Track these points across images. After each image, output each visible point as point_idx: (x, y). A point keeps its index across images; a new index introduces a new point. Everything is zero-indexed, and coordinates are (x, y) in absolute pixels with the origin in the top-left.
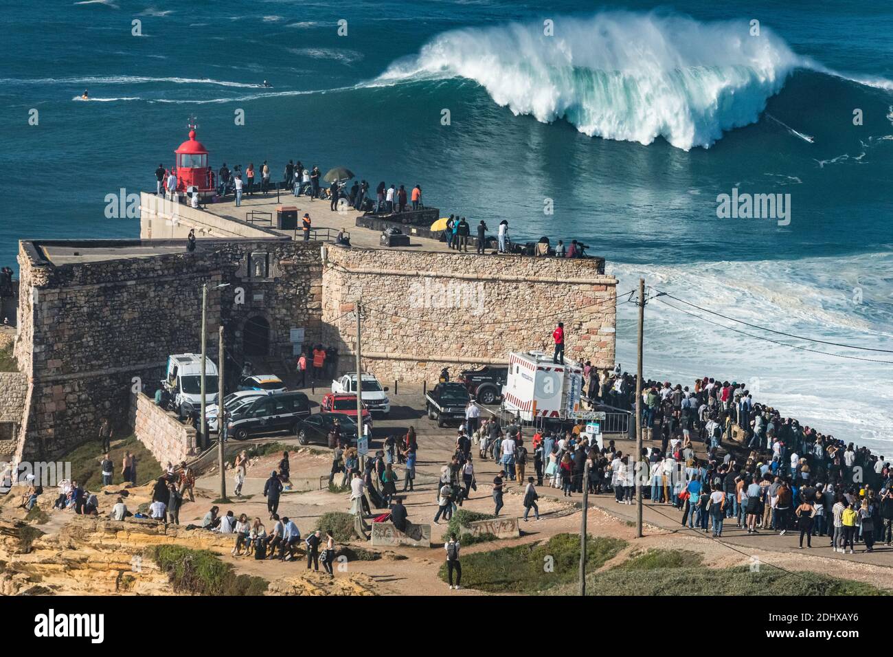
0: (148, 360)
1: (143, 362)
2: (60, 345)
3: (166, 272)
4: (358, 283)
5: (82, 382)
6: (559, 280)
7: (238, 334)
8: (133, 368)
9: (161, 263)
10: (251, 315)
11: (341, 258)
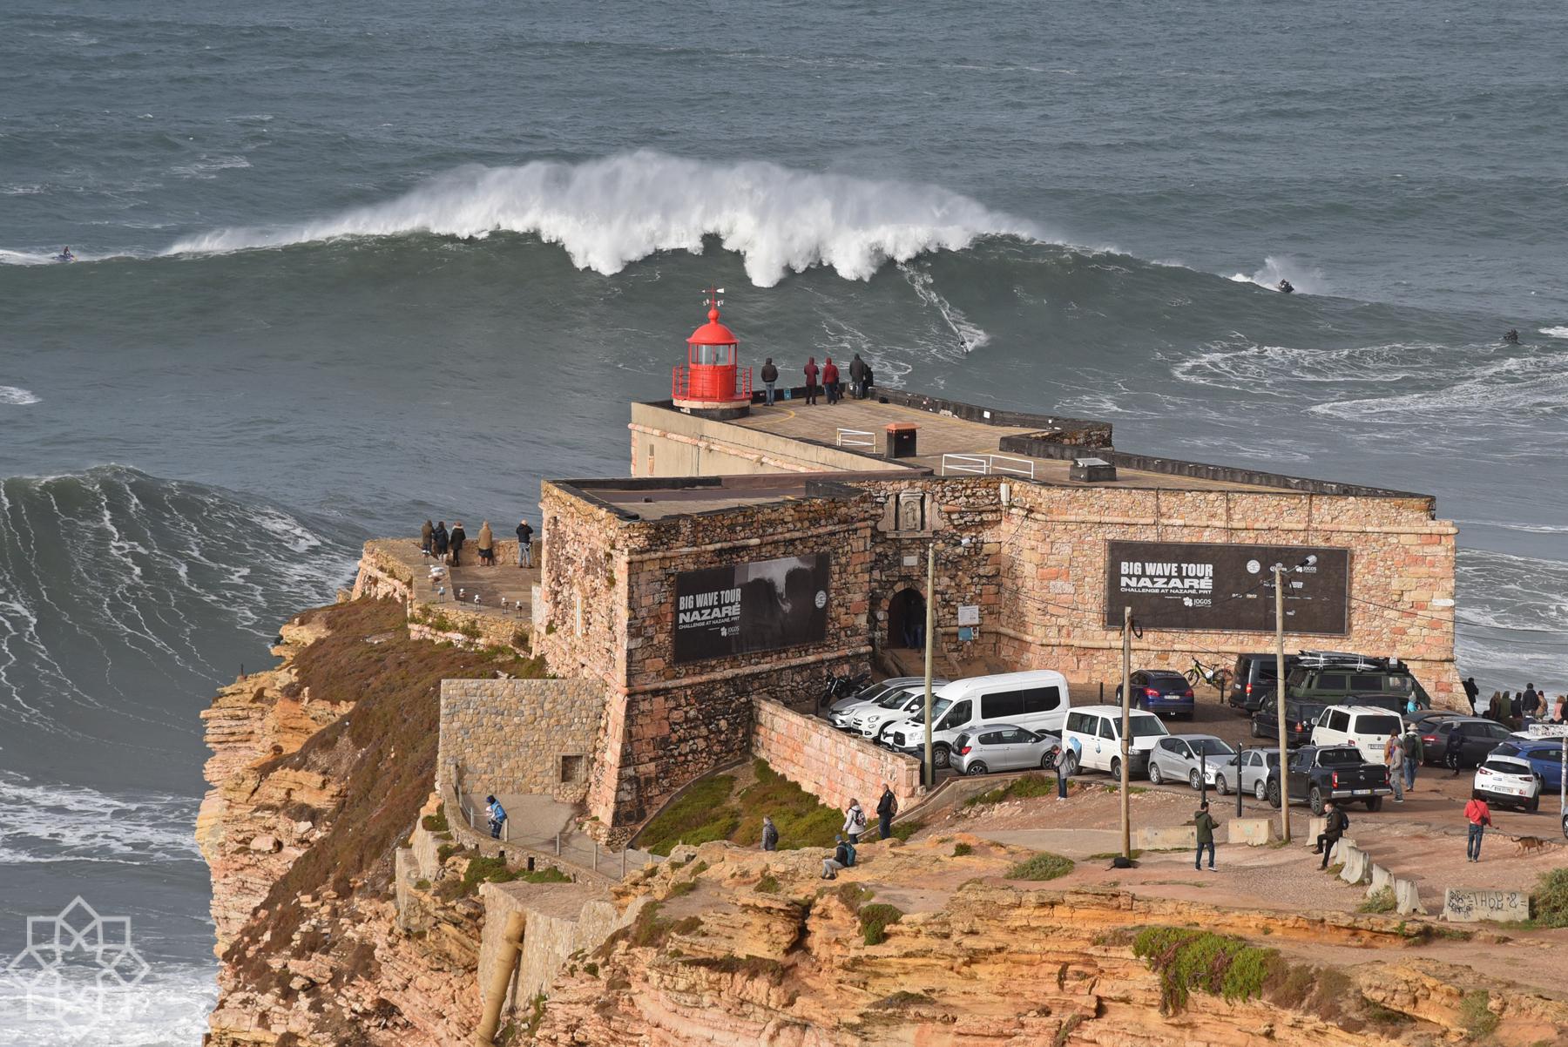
0: (775, 657)
1: (768, 659)
2: (662, 637)
3: (799, 525)
4: (1066, 538)
5: (689, 692)
6: (1369, 529)
7: (881, 615)
8: (756, 669)
9: (792, 512)
10: (899, 587)
11: (1040, 500)
